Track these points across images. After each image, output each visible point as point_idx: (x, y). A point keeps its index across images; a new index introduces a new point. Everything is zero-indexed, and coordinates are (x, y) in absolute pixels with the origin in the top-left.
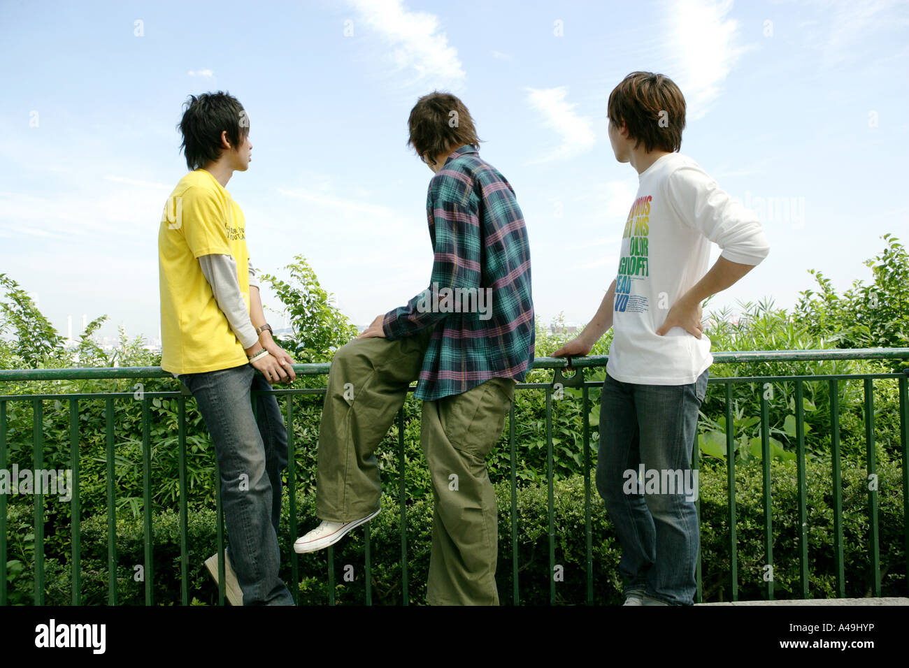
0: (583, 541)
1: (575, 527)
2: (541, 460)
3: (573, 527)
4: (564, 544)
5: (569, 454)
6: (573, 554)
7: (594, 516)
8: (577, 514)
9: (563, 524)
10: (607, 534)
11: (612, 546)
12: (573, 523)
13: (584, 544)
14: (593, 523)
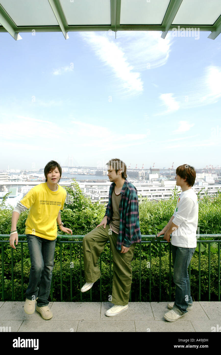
0: (159, 280)
1: (157, 276)
2: (147, 249)
3: (156, 276)
4: (153, 281)
5: (156, 247)
6: (156, 283)
7: (162, 273)
8: (157, 272)
9: (153, 275)
10: (166, 278)
11: (167, 282)
12: (156, 275)
13: (159, 281)
14: (161, 275)
